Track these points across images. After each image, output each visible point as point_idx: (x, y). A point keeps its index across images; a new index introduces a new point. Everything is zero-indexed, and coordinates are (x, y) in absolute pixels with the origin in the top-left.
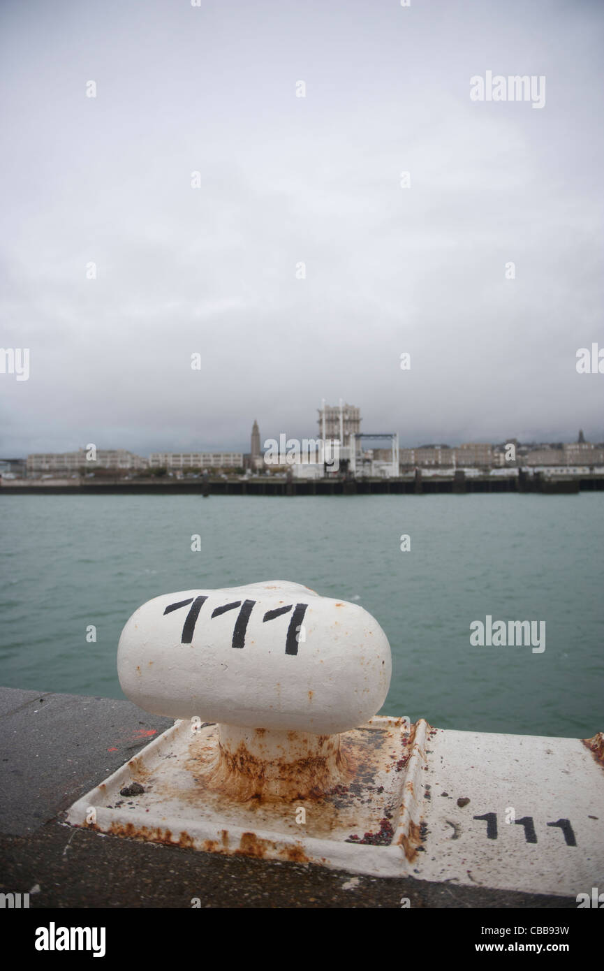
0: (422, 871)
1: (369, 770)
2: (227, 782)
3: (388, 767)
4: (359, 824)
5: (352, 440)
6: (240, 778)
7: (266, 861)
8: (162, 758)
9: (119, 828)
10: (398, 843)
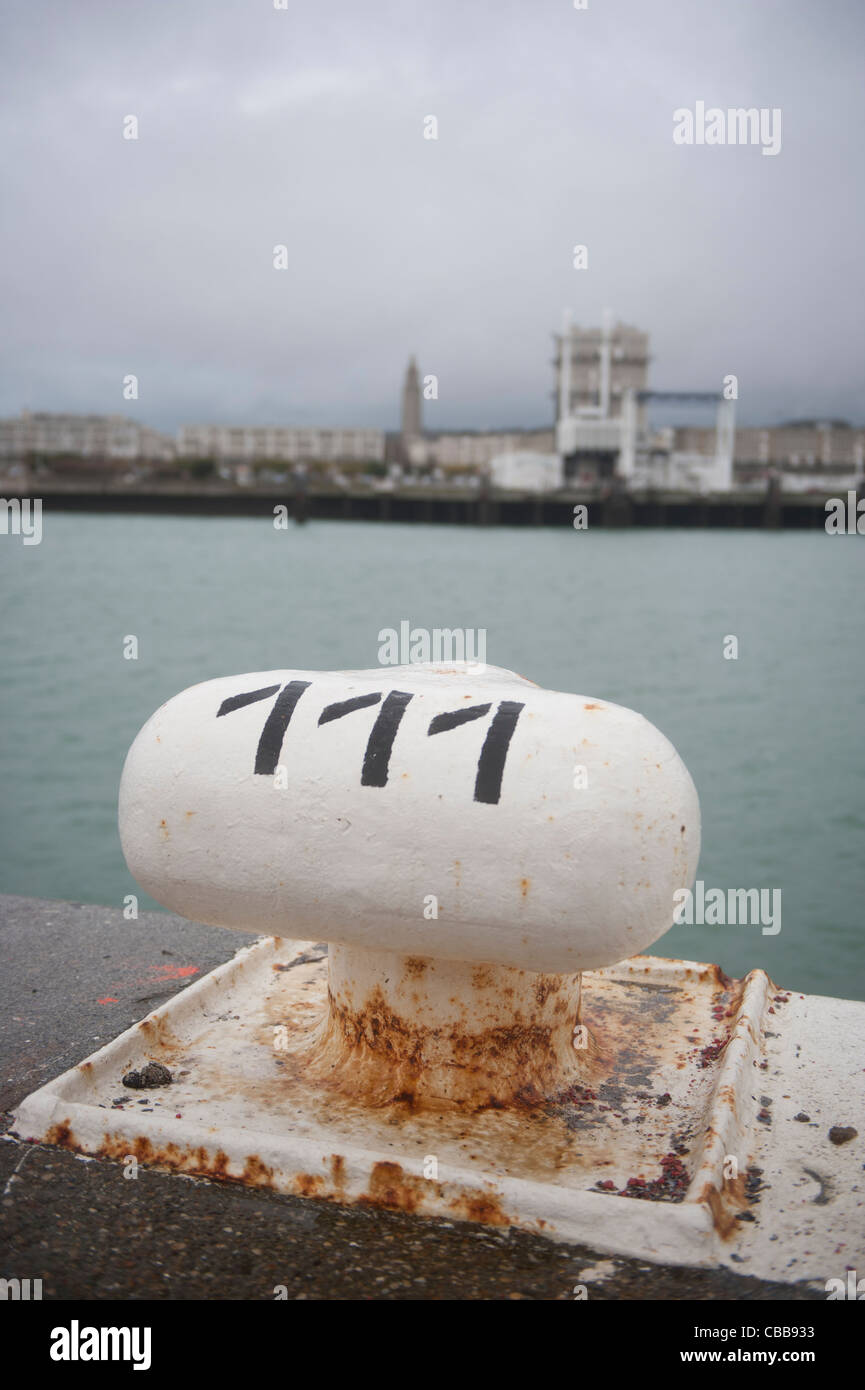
0: (748, 1258)
1: (640, 1062)
2: (343, 1070)
3: (681, 1057)
4: (616, 1160)
5: (629, 407)
6: (370, 1062)
7: (421, 1218)
8: (207, 1020)
9: (119, 1146)
10: (700, 1200)
